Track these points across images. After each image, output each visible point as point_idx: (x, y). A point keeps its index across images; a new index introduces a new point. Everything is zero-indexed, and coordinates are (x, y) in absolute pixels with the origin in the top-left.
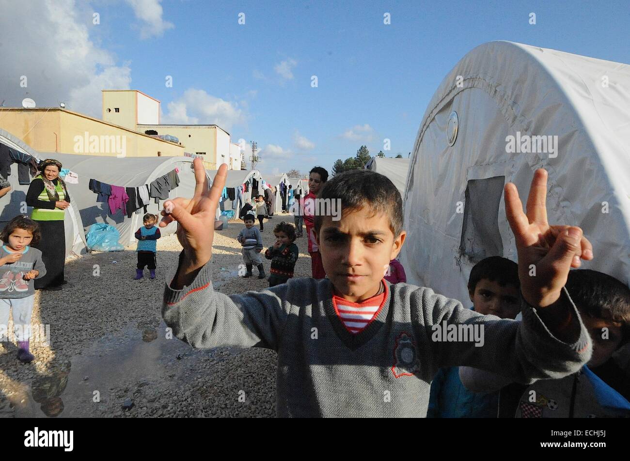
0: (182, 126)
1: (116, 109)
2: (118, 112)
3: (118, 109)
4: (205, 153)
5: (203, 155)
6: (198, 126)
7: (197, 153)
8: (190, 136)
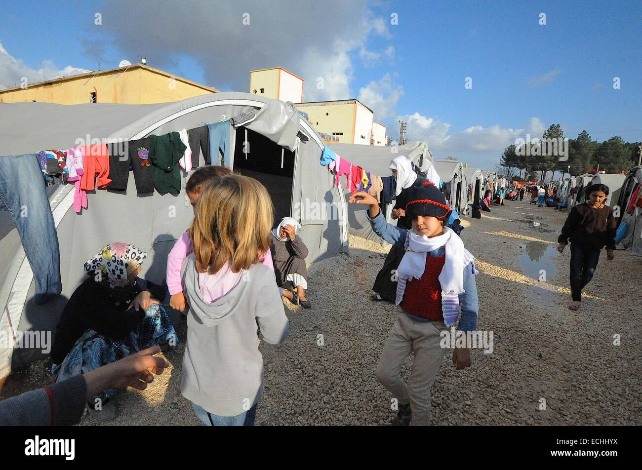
0: (321, 103)
1: (261, 89)
2: (263, 92)
3: (263, 89)
4: (342, 134)
5: (339, 136)
6: (337, 102)
7: (334, 134)
8: (327, 114)
